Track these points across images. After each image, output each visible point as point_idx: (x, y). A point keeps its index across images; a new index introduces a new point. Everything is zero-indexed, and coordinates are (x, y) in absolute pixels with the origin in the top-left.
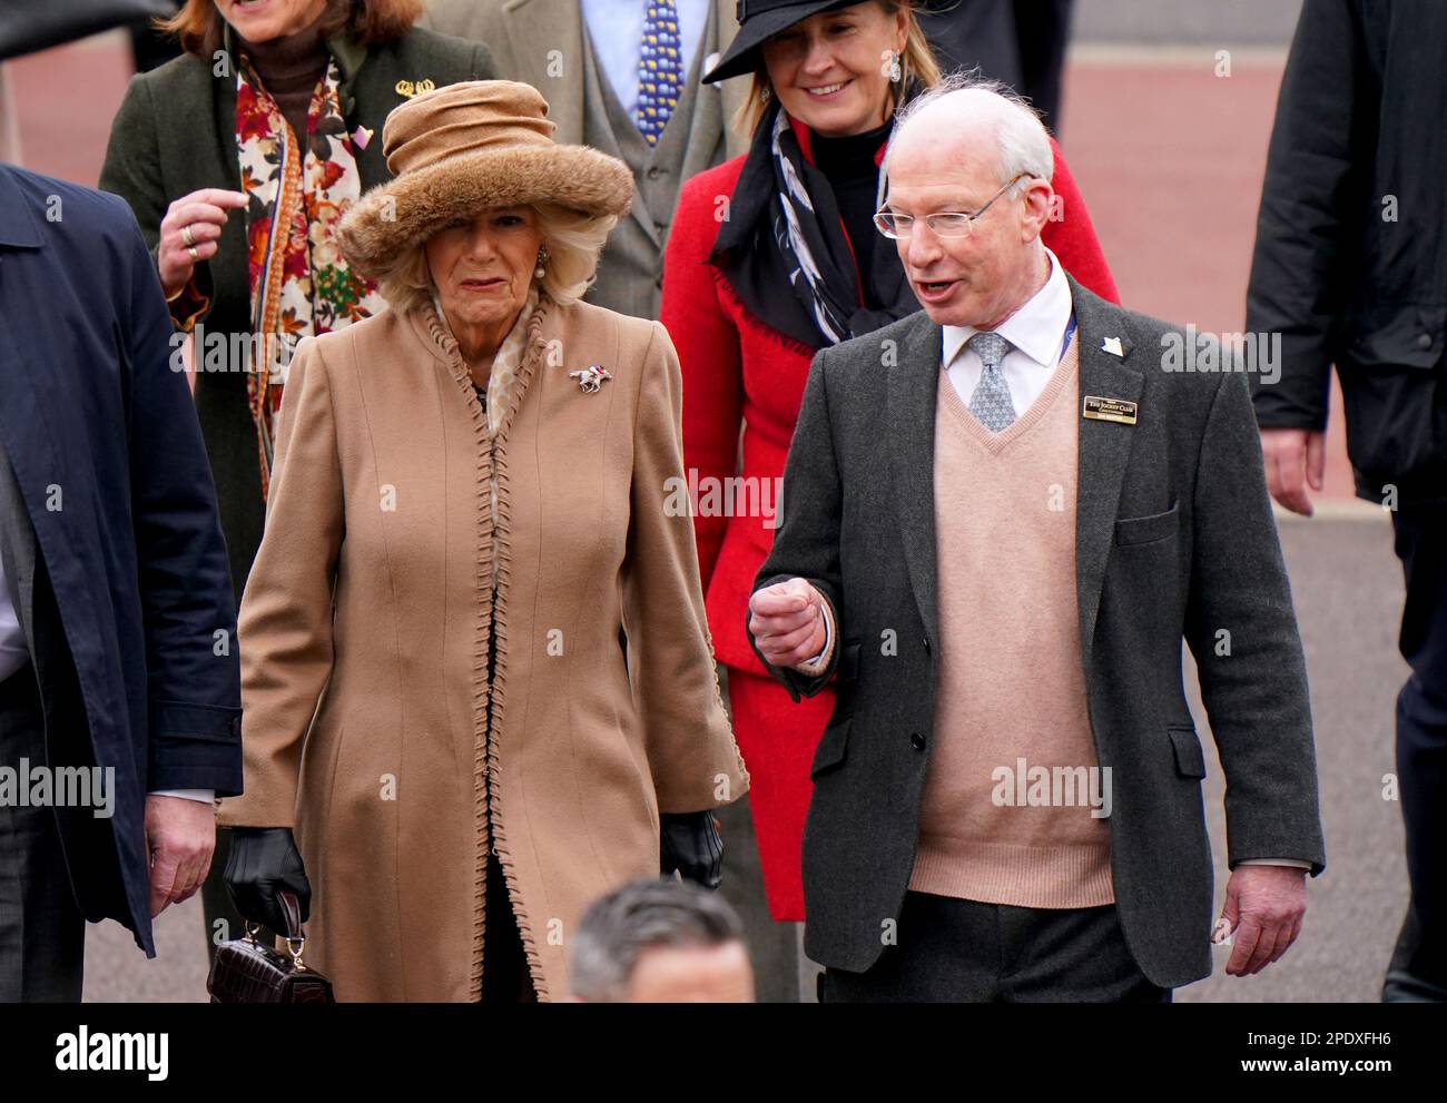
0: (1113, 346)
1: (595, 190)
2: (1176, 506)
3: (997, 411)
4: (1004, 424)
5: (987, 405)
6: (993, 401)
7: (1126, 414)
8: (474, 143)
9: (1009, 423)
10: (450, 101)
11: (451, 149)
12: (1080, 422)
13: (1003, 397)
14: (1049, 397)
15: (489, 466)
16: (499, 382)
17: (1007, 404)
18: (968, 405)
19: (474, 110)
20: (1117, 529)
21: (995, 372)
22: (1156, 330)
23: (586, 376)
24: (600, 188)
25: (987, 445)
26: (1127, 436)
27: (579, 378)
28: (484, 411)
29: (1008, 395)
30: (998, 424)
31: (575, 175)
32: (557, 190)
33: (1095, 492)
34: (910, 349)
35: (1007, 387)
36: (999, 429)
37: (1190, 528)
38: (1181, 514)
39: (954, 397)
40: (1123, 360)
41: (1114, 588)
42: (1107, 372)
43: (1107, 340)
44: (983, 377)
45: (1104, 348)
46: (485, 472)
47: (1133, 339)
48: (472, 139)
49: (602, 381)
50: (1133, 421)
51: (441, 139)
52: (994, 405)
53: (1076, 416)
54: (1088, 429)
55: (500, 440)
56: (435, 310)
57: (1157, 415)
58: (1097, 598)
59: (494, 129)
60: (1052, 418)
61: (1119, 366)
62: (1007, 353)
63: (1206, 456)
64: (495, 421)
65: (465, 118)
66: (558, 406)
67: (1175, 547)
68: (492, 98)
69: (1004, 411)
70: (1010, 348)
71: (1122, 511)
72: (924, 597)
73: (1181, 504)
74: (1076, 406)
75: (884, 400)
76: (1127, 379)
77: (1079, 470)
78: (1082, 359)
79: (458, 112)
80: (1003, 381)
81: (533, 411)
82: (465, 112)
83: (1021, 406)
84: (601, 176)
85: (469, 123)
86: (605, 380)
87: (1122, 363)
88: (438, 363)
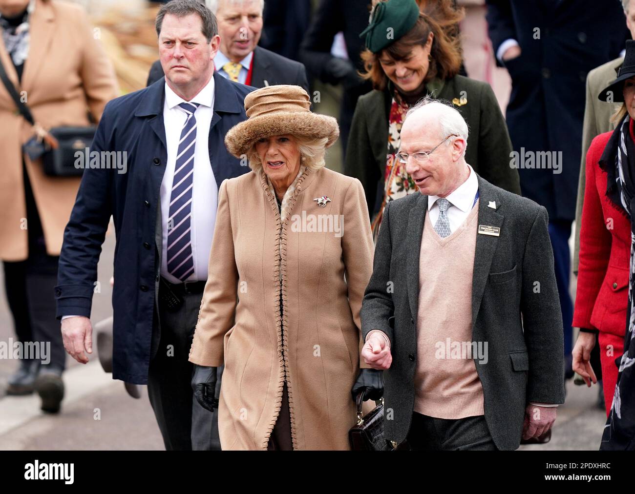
0: (493, 205)
2: (515, 268)
3: (444, 229)
4: (446, 235)
5: (440, 227)
6: (443, 226)
7: (495, 233)
8: (270, 110)
9: (448, 234)
10: (262, 94)
12: (477, 235)
13: (446, 224)
14: (466, 225)
15: (280, 234)
16: (285, 202)
17: (448, 227)
18: (434, 226)
19: (271, 97)
20: (489, 275)
21: (444, 214)
22: (511, 198)
23: (320, 200)
25: (439, 242)
26: (495, 240)
27: (317, 201)
29: (448, 224)
30: (444, 235)
33: (481, 263)
34: (418, 203)
35: (448, 220)
36: (444, 237)
38: (517, 270)
39: (430, 224)
40: (496, 210)
42: (489, 215)
43: (490, 202)
44: (440, 216)
45: (489, 206)
47: (501, 202)
49: (326, 202)
50: (498, 235)
52: (443, 227)
53: (476, 233)
54: (480, 238)
55: (284, 225)
59: (278, 104)
60: (465, 233)
61: (494, 213)
62: (450, 206)
63: (528, 248)
64: (283, 217)
65: (267, 100)
67: (514, 283)
68: (278, 93)
69: (446, 230)
71: (492, 270)
72: (412, 303)
73: (517, 267)
74: (476, 228)
76: (497, 218)
77: (475, 254)
78: (480, 210)
79: (265, 98)
80: (447, 218)
83: (453, 228)
85: (267, 102)
86: (328, 202)
87: (495, 211)
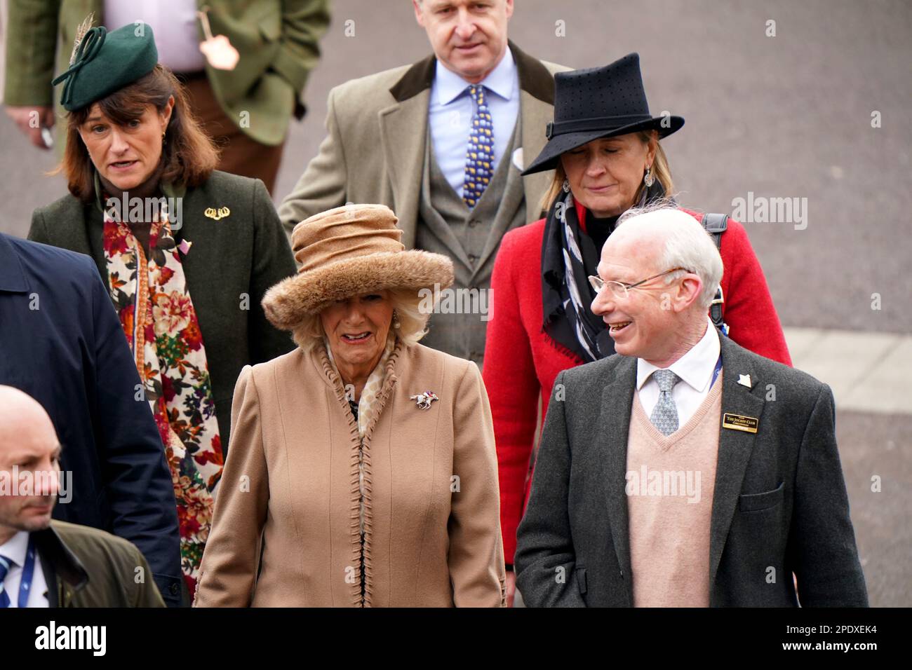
0: (745, 380)
1: (427, 279)
2: (781, 487)
3: (668, 422)
4: (672, 430)
5: (662, 417)
6: (668, 416)
7: (751, 426)
8: (349, 249)
9: (675, 429)
10: (332, 221)
11: (334, 253)
12: (720, 430)
13: (672, 413)
14: (702, 414)
15: (358, 456)
16: (365, 401)
17: (674, 417)
18: (649, 417)
19: (349, 227)
20: (740, 498)
21: (668, 396)
22: (774, 370)
23: (421, 398)
24: (431, 278)
25: (661, 444)
26: (751, 440)
27: (417, 400)
28: (356, 419)
29: (675, 411)
30: (668, 430)
31: (414, 271)
32: (402, 281)
33: (727, 477)
34: (617, 377)
35: (675, 406)
36: (669, 434)
37: (791, 500)
38: (785, 491)
39: (642, 412)
40: (751, 390)
41: (735, 539)
42: (740, 397)
43: (741, 376)
44: (660, 399)
45: (739, 382)
46: (355, 460)
47: (759, 376)
48: (347, 246)
49: (432, 401)
50: (754, 431)
51: (327, 246)
52: (666, 417)
53: (718, 426)
54: (725, 435)
55: (365, 440)
56: (327, 353)
57: (769, 426)
58: (722, 546)
59: (361, 239)
60: (703, 427)
61: (748, 394)
62: (677, 383)
63: (804, 453)
64: (363, 428)
65: (343, 232)
66: (405, 418)
67: (778, 512)
68: (360, 219)
69: (672, 422)
70: (678, 380)
71: (744, 489)
72: (619, 545)
73: (785, 485)
74: (718, 419)
75: (599, 410)
76: (753, 402)
77: (718, 462)
78: (725, 389)
79: (339, 228)
80: (673, 403)
81: (388, 422)
82: (343, 228)
83: (684, 418)
84: (431, 270)
85: (345, 236)
86: (434, 400)
87: (750, 392)
88: (328, 387)
